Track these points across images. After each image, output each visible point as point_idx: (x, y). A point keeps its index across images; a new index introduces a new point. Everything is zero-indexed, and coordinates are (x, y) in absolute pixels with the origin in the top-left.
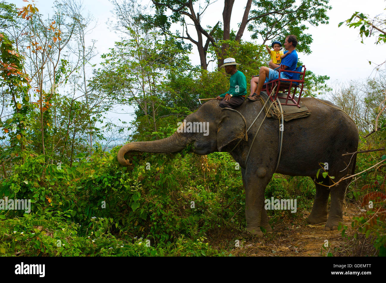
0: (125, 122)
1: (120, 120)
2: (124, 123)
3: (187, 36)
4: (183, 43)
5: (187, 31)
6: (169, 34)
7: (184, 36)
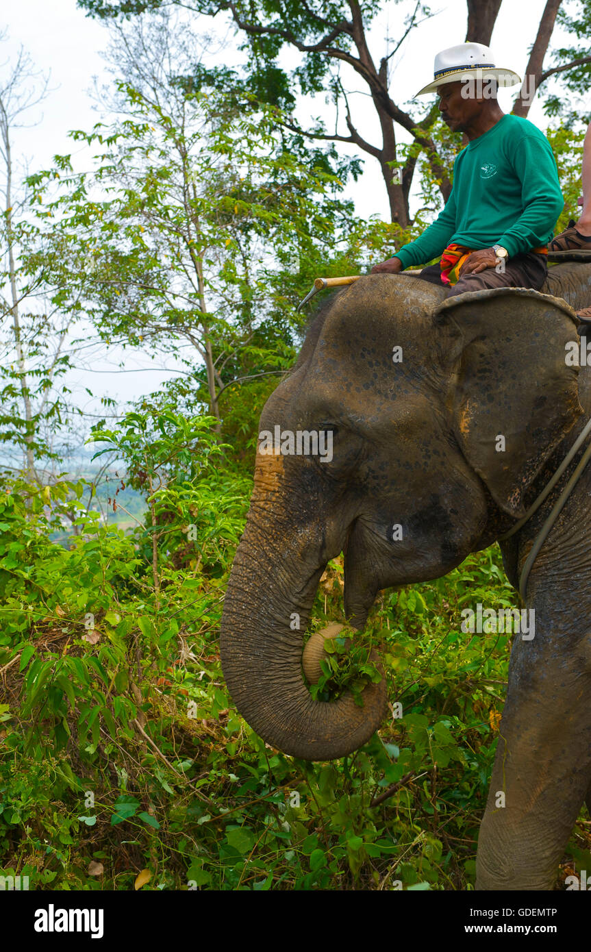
0: (110, 401)
1: (89, 391)
2: (108, 402)
3: (348, 134)
4: (334, 154)
5: (348, 118)
6: (292, 128)
7: (340, 134)
